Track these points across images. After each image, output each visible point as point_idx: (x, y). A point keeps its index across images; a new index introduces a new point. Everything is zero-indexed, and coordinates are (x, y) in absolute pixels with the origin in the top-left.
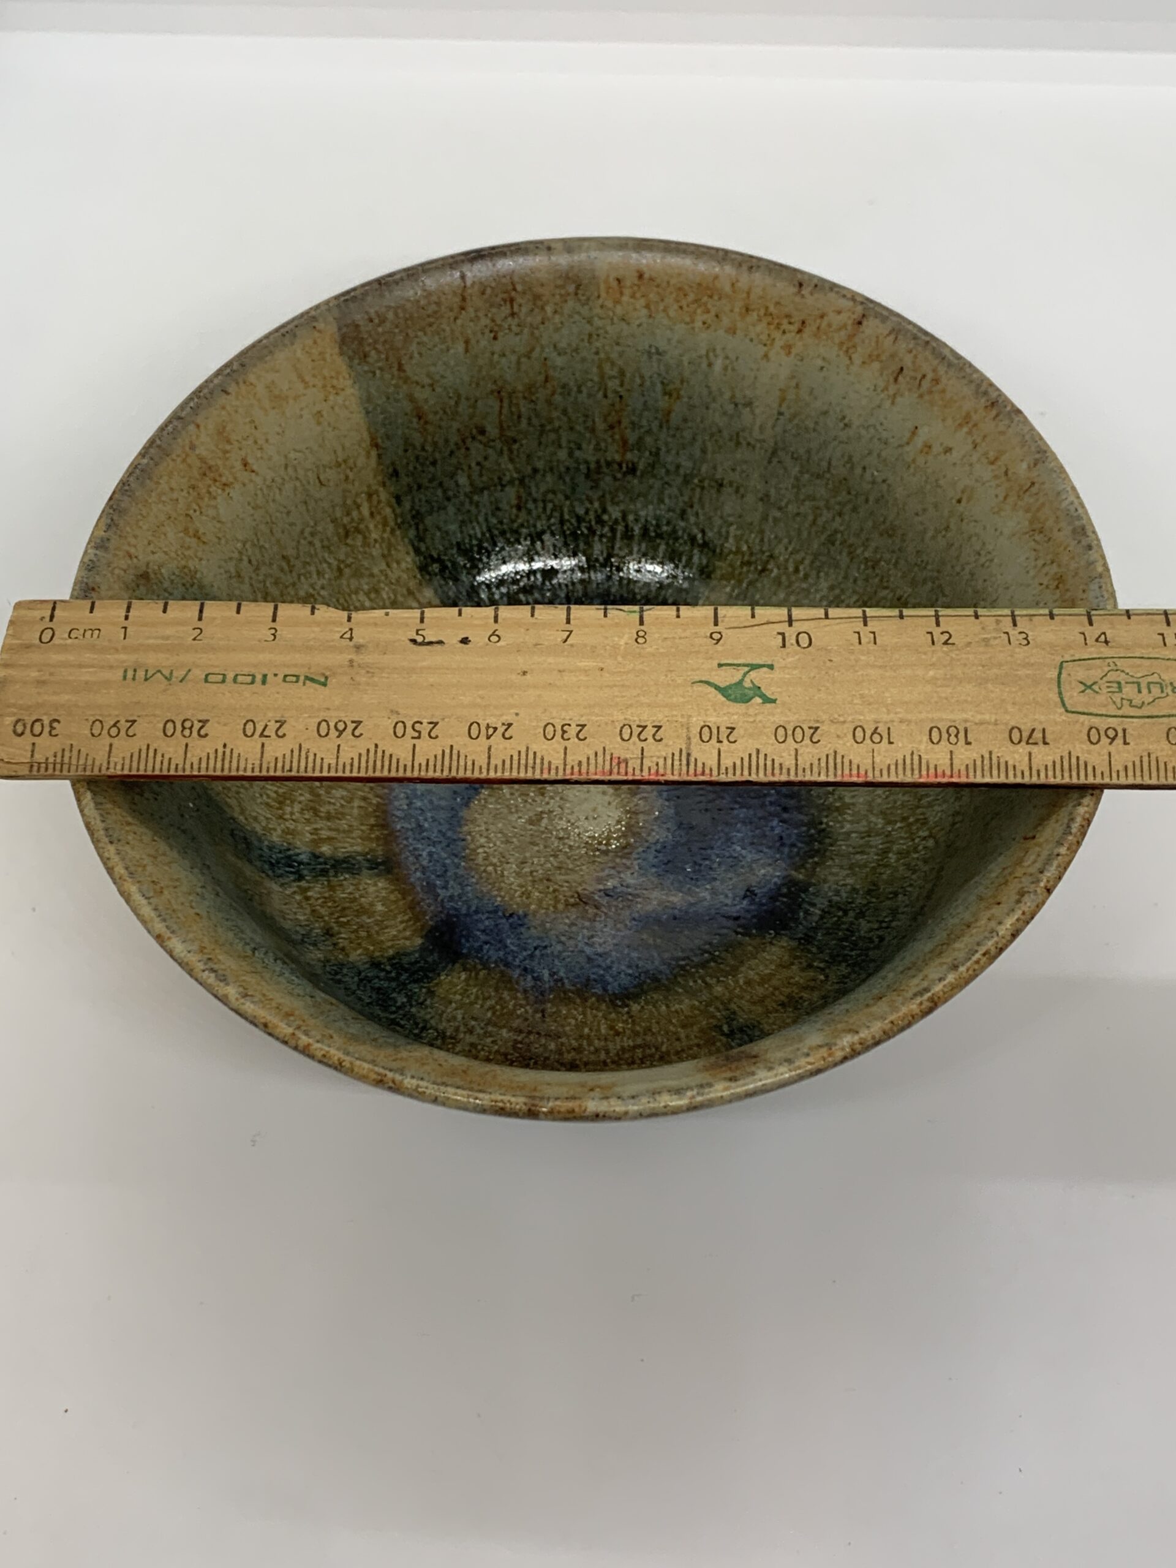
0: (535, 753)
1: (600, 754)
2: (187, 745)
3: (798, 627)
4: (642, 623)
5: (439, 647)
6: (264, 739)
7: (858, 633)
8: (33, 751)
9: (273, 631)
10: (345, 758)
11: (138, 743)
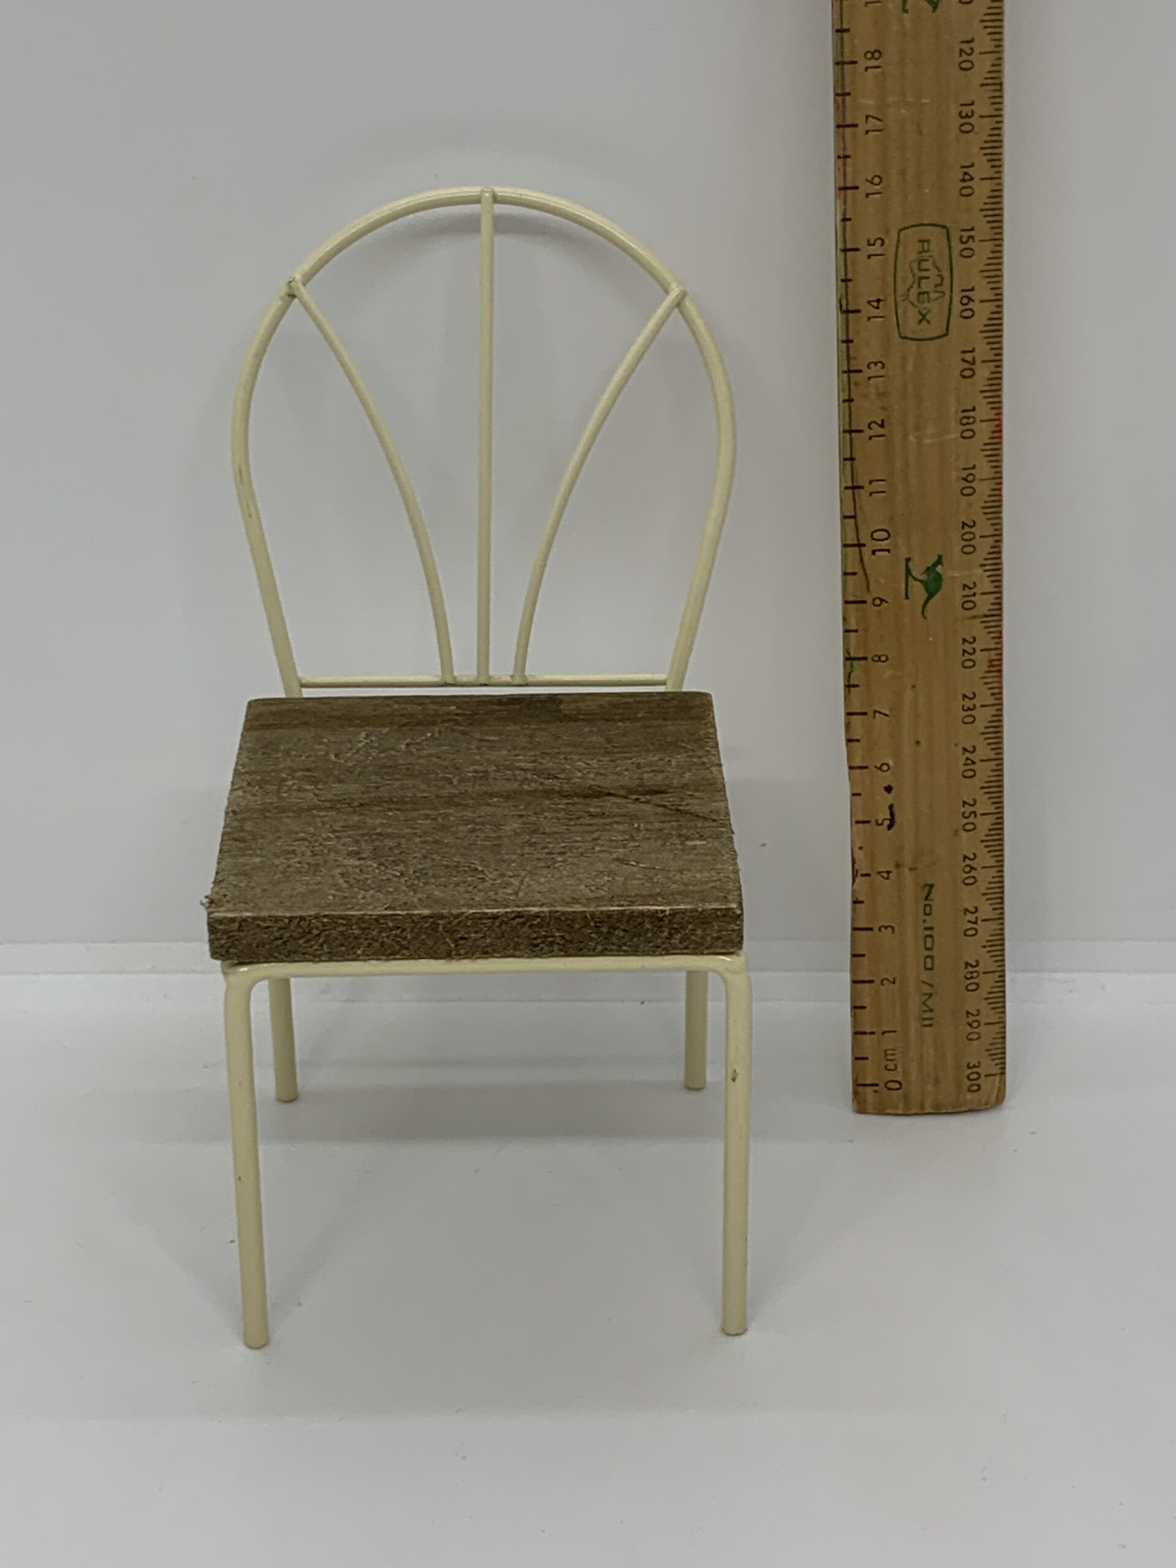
0: (988, 727)
1: (985, 681)
2: (985, 973)
3: (866, 539)
5: (896, 810)
6: (979, 922)
7: (871, 493)
9: (883, 929)
10: (993, 862)
11: (984, 1007)
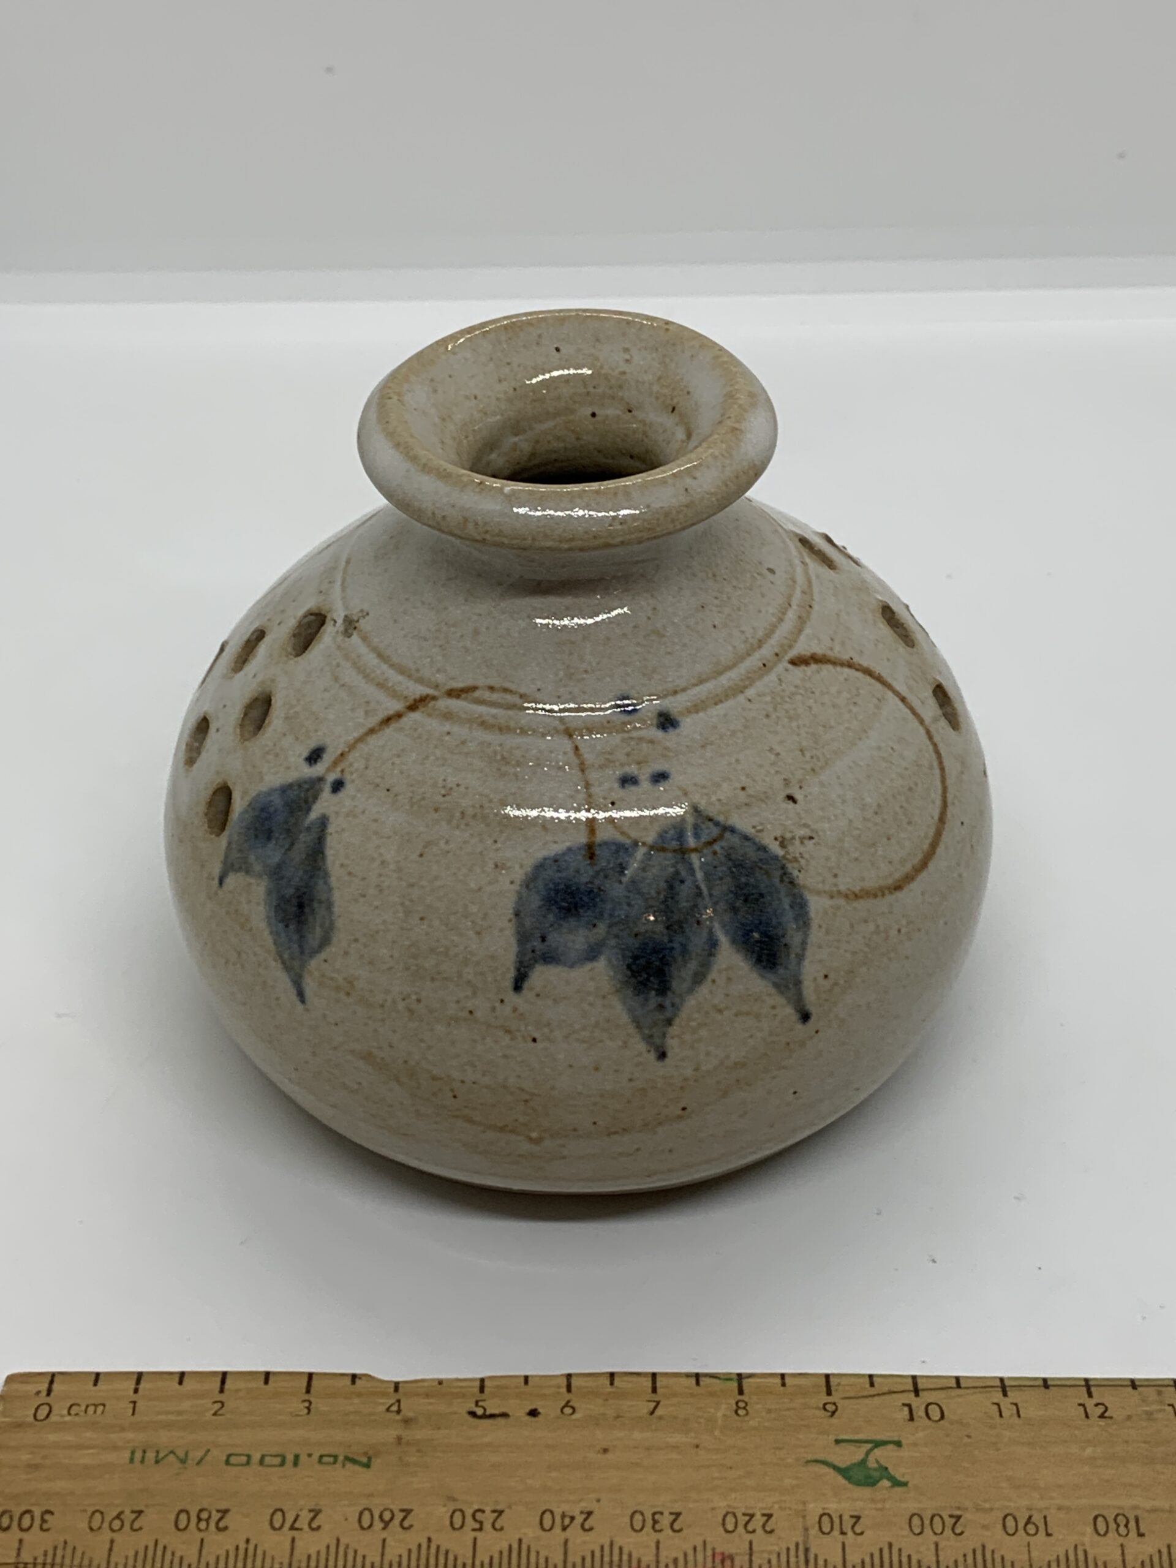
0: (621, 1549)
1: (700, 1548)
2: (202, 1540)
3: (926, 1397)
4: (741, 1392)
5: (501, 1421)
6: (294, 1533)
7: (998, 1404)
8: (19, 1549)
9: (307, 1404)
10: (391, 1555)
11: (144, 1539)
